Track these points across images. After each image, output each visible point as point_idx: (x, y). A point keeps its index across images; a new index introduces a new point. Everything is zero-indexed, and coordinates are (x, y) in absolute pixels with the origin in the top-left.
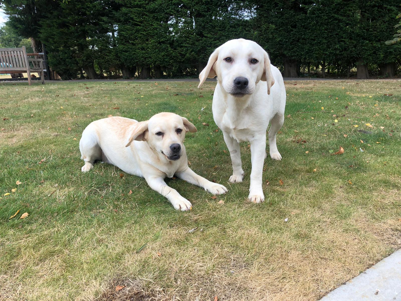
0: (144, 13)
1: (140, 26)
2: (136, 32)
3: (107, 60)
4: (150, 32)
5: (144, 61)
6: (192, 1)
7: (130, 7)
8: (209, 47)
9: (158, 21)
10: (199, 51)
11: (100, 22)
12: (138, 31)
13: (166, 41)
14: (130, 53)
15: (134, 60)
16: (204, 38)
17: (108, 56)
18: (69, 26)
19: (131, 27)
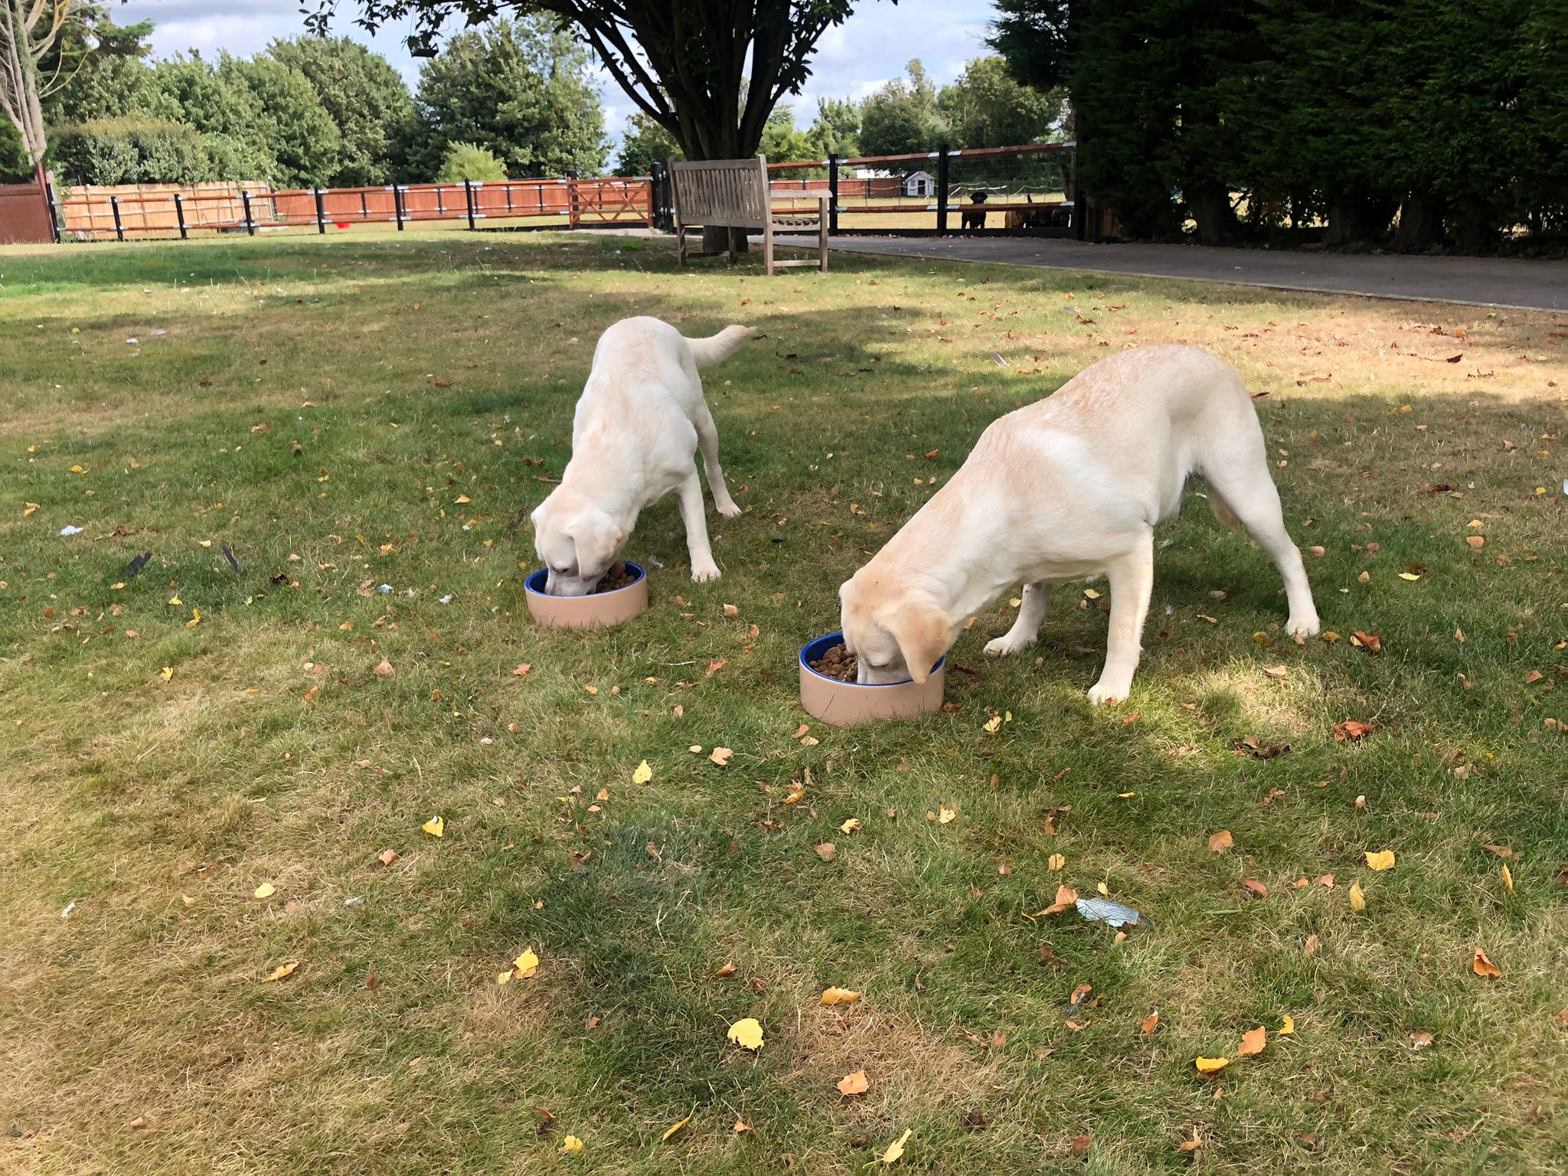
14: (1333, 141)
19: (1357, 28)
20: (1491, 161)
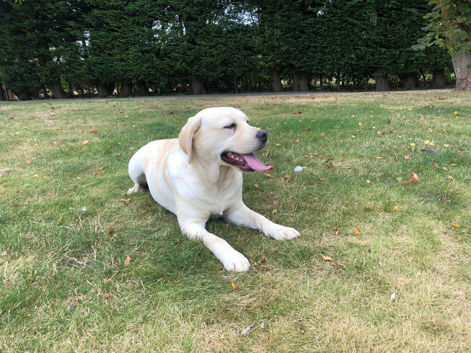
0: (123, 17)
1: (117, 31)
2: (112, 40)
3: (77, 74)
4: (130, 40)
5: (124, 76)
6: (182, 1)
7: (103, 9)
8: (204, 57)
9: (140, 26)
10: (192, 62)
11: (66, 29)
12: (115, 38)
13: (150, 49)
14: (106, 66)
15: (111, 75)
16: (197, 47)
17: (79, 70)
18: (25, 32)
19: (106, 34)
20: (155, 71)
